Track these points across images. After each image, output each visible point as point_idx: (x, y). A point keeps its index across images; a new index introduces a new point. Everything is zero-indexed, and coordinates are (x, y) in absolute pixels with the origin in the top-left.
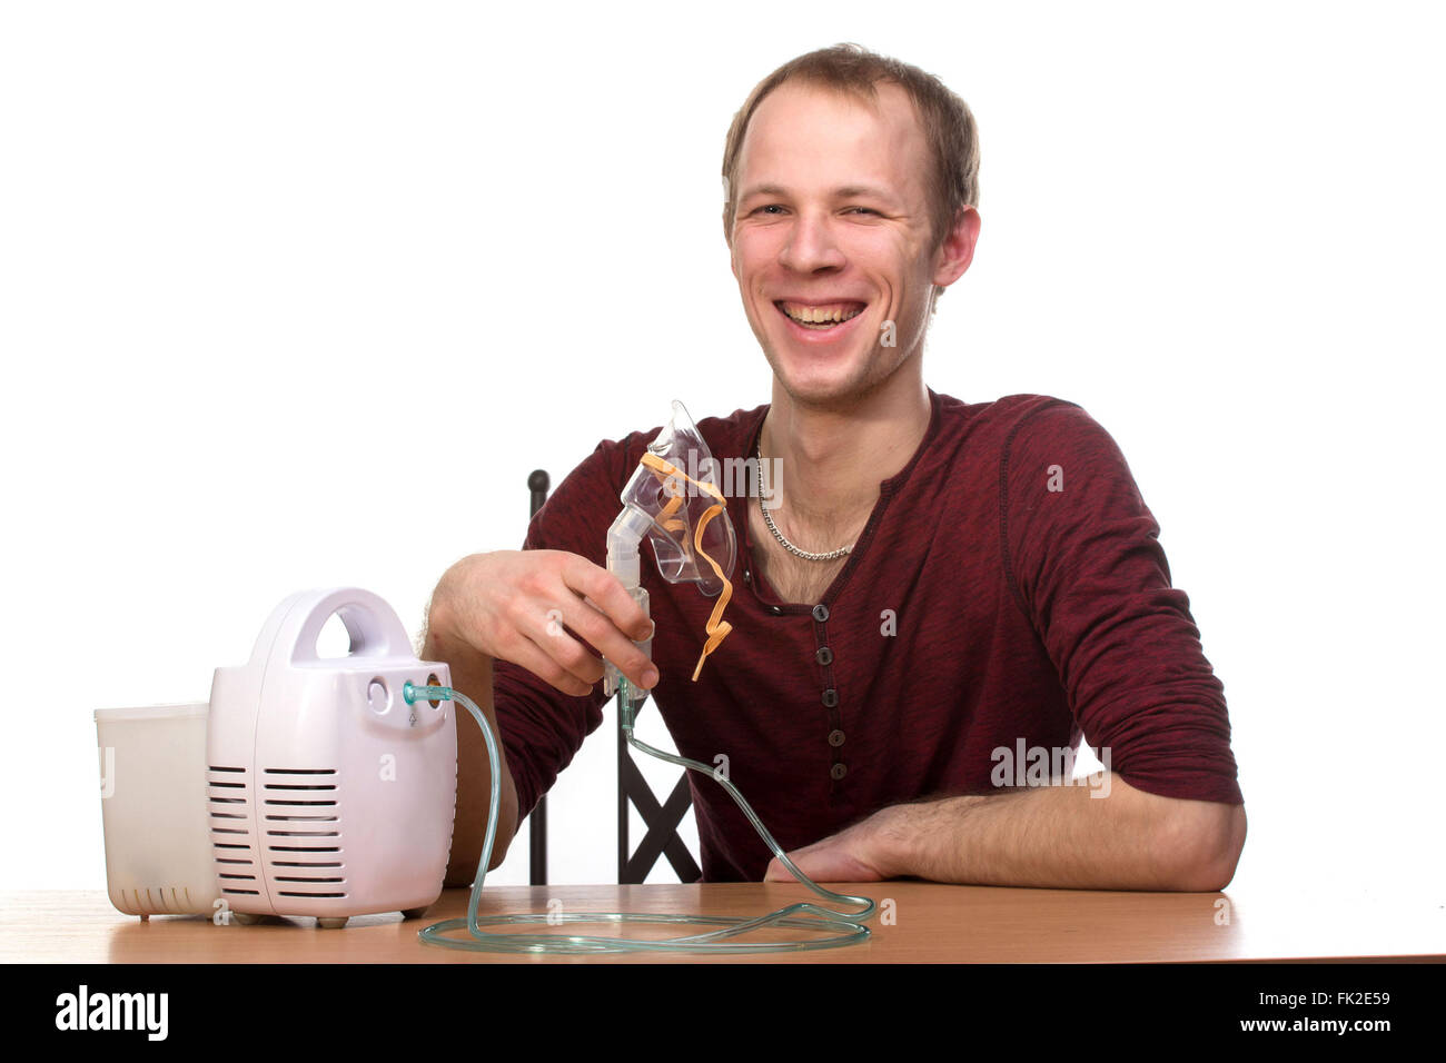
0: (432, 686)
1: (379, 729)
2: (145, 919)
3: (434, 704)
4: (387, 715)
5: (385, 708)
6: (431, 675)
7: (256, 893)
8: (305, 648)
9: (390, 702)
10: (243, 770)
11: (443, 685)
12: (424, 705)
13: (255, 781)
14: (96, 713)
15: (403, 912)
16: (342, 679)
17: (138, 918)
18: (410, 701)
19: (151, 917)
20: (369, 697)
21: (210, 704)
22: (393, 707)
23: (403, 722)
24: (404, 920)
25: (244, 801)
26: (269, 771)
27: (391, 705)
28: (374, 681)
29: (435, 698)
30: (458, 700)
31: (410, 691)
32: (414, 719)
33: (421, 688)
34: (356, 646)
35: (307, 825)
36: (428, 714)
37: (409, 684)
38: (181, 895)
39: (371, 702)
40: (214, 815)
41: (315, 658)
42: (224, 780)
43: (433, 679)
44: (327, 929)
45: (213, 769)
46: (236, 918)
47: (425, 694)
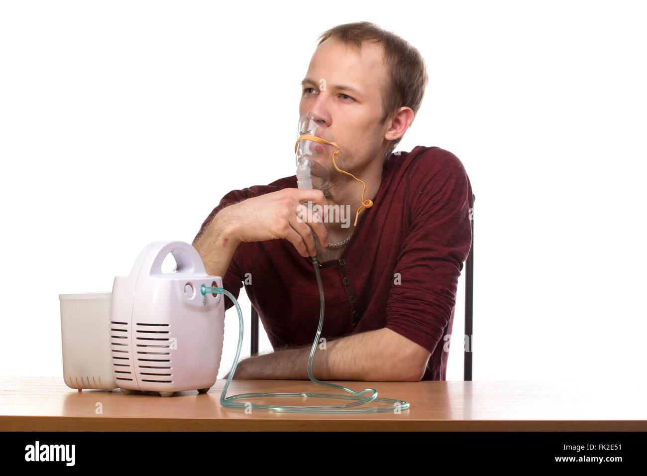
0: (214, 287)
1: (189, 306)
2: (80, 390)
3: (215, 295)
4: (194, 300)
5: (191, 297)
6: (214, 282)
7: (131, 380)
8: (156, 268)
9: (195, 294)
10: (126, 324)
11: (219, 287)
12: (210, 296)
13: (132, 328)
14: (60, 296)
15: (198, 390)
16: (173, 283)
17: (77, 390)
18: (204, 294)
19: (83, 390)
20: (185, 292)
21: (112, 293)
22: (196, 297)
23: (200, 303)
24: (199, 394)
25: (127, 338)
26: (138, 324)
27: (195, 295)
28: (187, 284)
29: (215, 292)
30: (226, 294)
31: (204, 289)
32: (205, 302)
33: (209, 288)
34: (179, 268)
35: (155, 349)
36: (212, 300)
37: (203, 286)
38: (96, 379)
39: (186, 294)
40: (113, 344)
41: (161, 273)
42: (118, 328)
43: (214, 284)
44: (164, 397)
45: (113, 323)
46: (123, 392)
47: (210, 290)
